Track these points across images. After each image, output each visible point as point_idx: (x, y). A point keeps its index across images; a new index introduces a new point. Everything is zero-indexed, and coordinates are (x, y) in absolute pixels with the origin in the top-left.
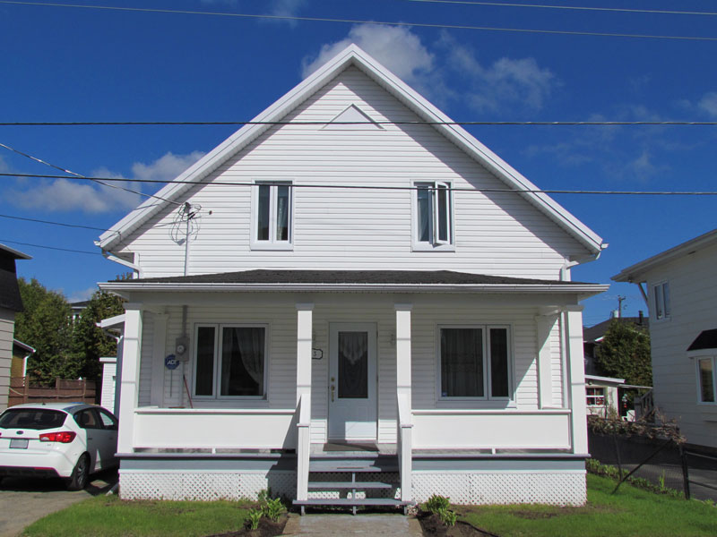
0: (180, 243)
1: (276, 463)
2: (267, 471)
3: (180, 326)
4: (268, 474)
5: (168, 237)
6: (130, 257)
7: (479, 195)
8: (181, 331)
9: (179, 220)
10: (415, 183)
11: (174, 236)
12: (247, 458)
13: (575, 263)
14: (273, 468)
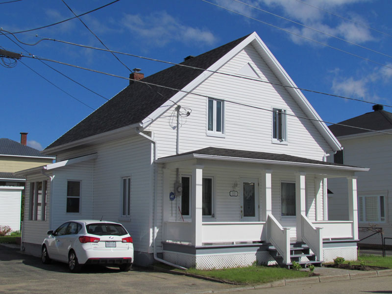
0: (174, 128)
1: (259, 248)
2: (256, 252)
3: (175, 176)
4: (256, 253)
5: (168, 124)
6: (149, 133)
7: (296, 118)
8: (175, 179)
9: (173, 115)
10: (273, 109)
11: (171, 124)
12: (243, 246)
13: (328, 155)
14: (258, 250)
